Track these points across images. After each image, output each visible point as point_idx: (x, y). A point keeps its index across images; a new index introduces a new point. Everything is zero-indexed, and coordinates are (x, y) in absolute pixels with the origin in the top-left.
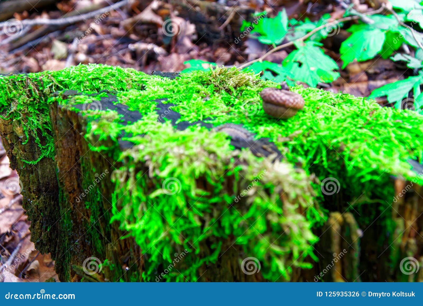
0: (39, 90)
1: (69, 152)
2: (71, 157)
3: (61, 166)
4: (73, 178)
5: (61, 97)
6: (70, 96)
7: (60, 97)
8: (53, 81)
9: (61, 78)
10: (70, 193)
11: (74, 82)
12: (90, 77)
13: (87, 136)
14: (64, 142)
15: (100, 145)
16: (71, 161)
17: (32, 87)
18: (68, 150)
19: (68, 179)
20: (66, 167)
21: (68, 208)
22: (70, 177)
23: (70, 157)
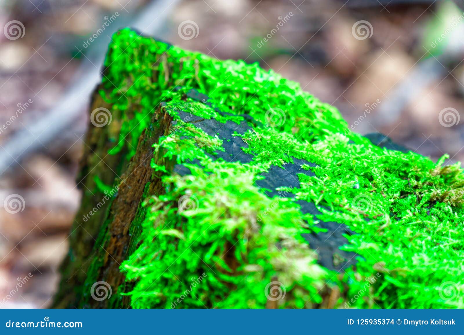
0: (170, 76)
1: (141, 174)
2: (141, 183)
3: (123, 190)
4: (129, 215)
5: (180, 95)
6: (190, 99)
7: (178, 95)
8: (194, 72)
9: (207, 73)
10: (114, 236)
11: (219, 85)
12: (245, 89)
13: (156, 146)
14: (143, 155)
15: (162, 164)
16: (139, 188)
17: (163, 67)
18: (142, 172)
19: (122, 214)
20: (128, 195)
21: (100, 257)
22: (126, 212)
23: (140, 181)
